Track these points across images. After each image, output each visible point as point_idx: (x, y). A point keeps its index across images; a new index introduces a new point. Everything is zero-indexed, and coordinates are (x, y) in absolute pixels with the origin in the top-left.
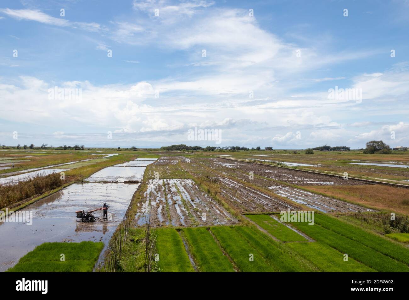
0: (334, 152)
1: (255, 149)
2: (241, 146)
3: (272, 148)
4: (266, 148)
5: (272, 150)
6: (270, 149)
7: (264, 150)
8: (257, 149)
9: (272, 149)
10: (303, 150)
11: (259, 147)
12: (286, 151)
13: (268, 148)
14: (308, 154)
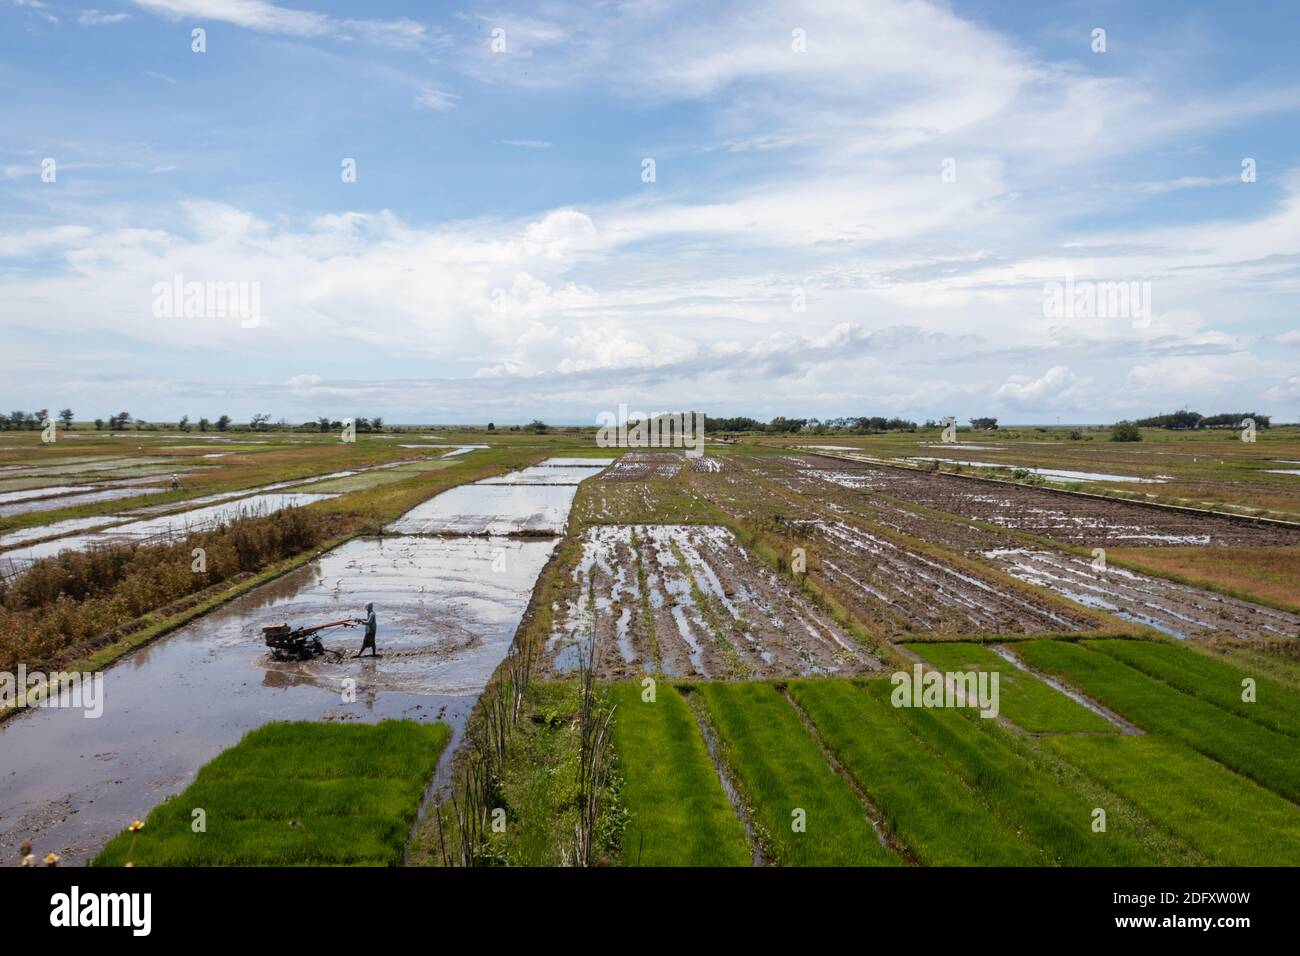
0: (1214, 432)
2: (889, 417)
3: (995, 420)
4: (974, 422)
5: (996, 427)
6: (988, 424)
7: (965, 430)
9: (997, 424)
10: (1102, 427)
12: (1043, 431)
13: (981, 420)
14: (1122, 440)
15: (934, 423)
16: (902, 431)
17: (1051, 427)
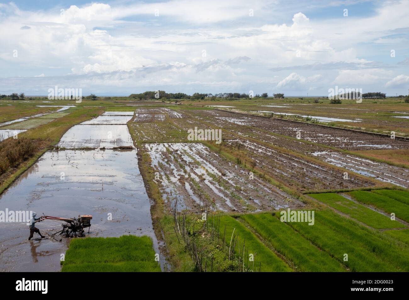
0: (367, 100)
1: (260, 97)
2: (241, 93)
3: (283, 95)
4: (275, 95)
5: (283, 97)
6: (281, 96)
7: (272, 99)
8: (263, 97)
9: (284, 96)
10: (324, 97)
11: (266, 94)
12: (302, 99)
13: (278, 94)
14: (334, 103)
15: (259, 95)
16: (246, 99)
17: (305, 98)
